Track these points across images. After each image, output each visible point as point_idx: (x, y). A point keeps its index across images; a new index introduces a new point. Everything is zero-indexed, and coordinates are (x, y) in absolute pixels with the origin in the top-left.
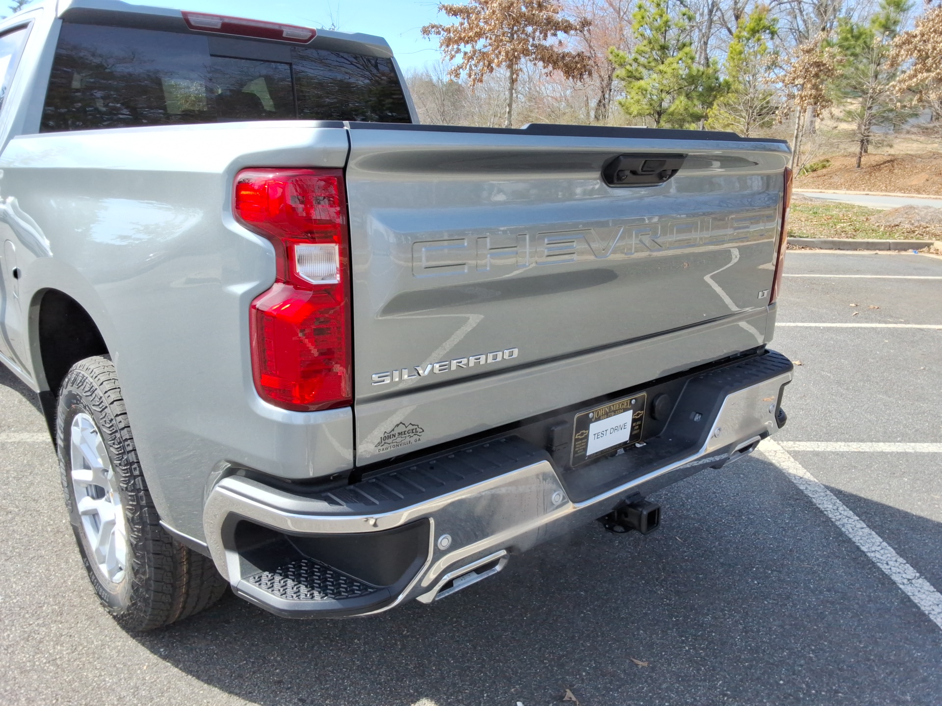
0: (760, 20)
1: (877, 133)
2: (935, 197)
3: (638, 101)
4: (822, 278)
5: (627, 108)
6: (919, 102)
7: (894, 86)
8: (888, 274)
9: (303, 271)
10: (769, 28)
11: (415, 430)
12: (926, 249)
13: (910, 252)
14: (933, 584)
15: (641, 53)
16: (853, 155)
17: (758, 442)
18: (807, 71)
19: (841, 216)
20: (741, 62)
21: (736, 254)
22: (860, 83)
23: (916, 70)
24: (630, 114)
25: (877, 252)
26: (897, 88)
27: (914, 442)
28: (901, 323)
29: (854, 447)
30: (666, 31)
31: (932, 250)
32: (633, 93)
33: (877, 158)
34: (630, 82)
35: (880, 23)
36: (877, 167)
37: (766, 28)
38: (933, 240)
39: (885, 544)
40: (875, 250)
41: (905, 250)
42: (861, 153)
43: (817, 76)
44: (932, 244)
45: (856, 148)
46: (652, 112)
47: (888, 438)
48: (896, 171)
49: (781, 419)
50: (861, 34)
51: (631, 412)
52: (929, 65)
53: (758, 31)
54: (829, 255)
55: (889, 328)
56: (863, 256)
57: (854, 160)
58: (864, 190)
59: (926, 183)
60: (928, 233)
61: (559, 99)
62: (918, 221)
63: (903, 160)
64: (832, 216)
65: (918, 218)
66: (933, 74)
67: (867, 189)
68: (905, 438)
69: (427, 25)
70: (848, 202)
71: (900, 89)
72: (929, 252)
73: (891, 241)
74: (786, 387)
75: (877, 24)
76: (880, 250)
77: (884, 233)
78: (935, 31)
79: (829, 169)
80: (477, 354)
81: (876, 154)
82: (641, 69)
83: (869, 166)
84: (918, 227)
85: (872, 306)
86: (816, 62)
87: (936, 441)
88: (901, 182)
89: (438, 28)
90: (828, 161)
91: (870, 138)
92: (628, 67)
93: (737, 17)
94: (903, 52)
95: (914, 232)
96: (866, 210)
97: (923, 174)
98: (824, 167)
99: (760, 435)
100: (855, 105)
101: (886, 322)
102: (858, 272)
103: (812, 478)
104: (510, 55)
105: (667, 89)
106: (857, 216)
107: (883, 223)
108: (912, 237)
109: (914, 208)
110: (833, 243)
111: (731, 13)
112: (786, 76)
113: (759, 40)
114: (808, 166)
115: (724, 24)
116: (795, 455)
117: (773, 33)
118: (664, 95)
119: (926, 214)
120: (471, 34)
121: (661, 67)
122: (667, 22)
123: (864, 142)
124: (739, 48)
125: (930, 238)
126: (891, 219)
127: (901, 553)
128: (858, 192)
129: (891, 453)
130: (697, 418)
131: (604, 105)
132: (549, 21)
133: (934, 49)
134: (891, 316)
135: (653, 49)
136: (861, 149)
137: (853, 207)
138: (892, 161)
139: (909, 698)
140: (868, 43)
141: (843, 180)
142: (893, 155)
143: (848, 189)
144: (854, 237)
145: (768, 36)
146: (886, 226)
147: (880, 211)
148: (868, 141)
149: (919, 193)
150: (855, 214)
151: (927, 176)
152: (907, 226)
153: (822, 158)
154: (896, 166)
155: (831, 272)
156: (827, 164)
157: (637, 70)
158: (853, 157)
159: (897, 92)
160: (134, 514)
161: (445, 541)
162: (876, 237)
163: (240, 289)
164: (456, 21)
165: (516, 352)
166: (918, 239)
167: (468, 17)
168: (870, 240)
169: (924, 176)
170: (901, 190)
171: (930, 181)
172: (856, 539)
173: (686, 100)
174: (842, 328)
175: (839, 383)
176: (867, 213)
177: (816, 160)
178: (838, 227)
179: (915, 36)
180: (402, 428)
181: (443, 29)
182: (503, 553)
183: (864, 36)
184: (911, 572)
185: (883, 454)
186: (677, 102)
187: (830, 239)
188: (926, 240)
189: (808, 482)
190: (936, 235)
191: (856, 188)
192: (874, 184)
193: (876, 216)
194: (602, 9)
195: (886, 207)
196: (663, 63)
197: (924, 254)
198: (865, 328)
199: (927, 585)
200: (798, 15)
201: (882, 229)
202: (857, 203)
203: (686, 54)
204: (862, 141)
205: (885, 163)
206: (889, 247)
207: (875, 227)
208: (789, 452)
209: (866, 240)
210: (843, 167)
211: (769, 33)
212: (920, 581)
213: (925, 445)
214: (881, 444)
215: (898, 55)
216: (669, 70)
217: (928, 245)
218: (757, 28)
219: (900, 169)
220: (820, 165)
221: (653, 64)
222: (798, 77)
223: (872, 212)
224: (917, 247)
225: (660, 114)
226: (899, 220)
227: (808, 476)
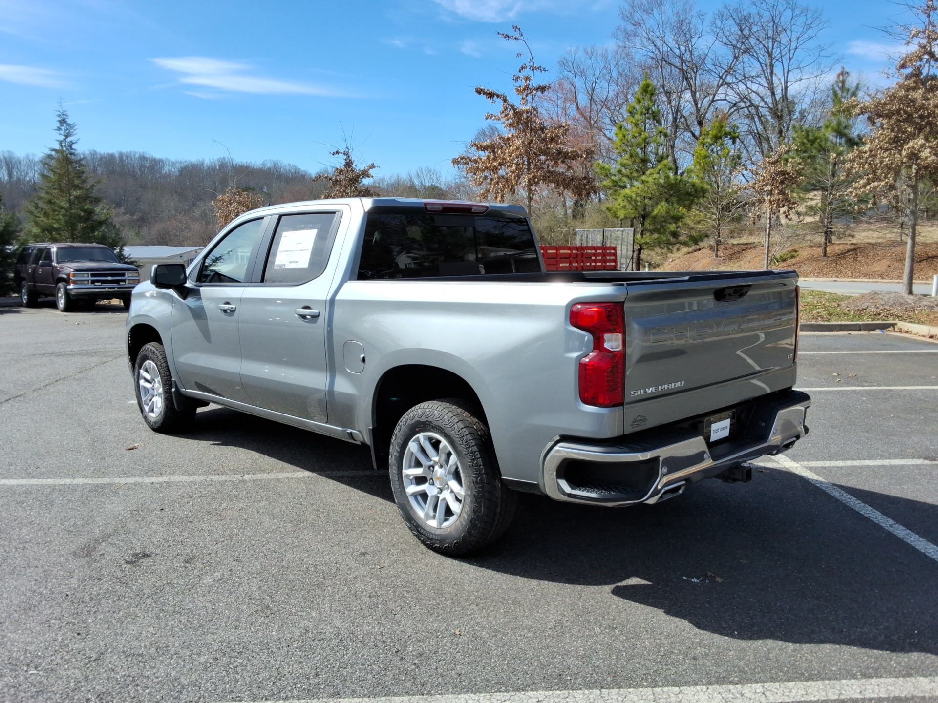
0: (722, 127)
1: (838, 226)
2: (897, 281)
3: (624, 207)
4: (808, 355)
5: (614, 213)
6: (873, 205)
7: (851, 193)
8: (860, 350)
9: (606, 345)
10: (730, 133)
11: (644, 420)
12: (891, 328)
13: (878, 332)
14: (904, 526)
15: (624, 166)
16: (820, 245)
17: (794, 442)
18: (774, 179)
19: (815, 302)
20: (708, 166)
21: (762, 336)
22: (819, 181)
23: (868, 179)
24: (618, 218)
25: (850, 332)
26: (854, 194)
27: (889, 459)
28: (874, 386)
29: (849, 463)
30: (645, 147)
31: (896, 330)
32: (620, 200)
33: (841, 247)
34: (616, 191)
35: (832, 128)
36: (842, 255)
37: (726, 134)
38: (897, 321)
39: (874, 510)
40: (848, 330)
41: (874, 330)
42: (826, 243)
43: (782, 182)
44: (896, 324)
45: (820, 239)
46: (637, 216)
47: (871, 457)
48: (859, 259)
49: (806, 430)
50: (816, 139)
51: (729, 420)
52: (879, 174)
53: (720, 138)
54: (810, 336)
55: (866, 390)
56: (839, 336)
57: (820, 250)
58: (832, 277)
59: (889, 269)
60: (892, 315)
61: (539, 200)
62: (883, 305)
63: (865, 249)
64: (808, 303)
65: (882, 302)
66: (883, 183)
67: (834, 276)
68: (882, 457)
69: (457, 157)
70: (819, 290)
71: (856, 195)
72: (894, 331)
73: (860, 323)
74: (808, 410)
75: (829, 129)
76: (852, 330)
77: (855, 316)
78: (881, 148)
79: (798, 259)
80: (668, 384)
81: (839, 245)
82: (625, 179)
83: (835, 255)
84: (883, 310)
85: (850, 375)
86: (781, 171)
87: (904, 458)
88: (865, 269)
89: (466, 159)
90: (796, 252)
91: (833, 230)
92: (613, 178)
93: (700, 123)
94: (856, 165)
95: (879, 314)
96: (836, 297)
97: (884, 261)
98: (793, 257)
99: (795, 437)
100: (815, 198)
101: (862, 386)
102: (836, 349)
103: (823, 480)
104: (532, 181)
105: (650, 195)
106: (830, 302)
107: (853, 307)
108: (878, 319)
109: (878, 294)
110: (812, 326)
111: (693, 117)
112: (756, 183)
113: (722, 145)
114: (778, 256)
115: (688, 128)
116: (810, 469)
117: (734, 139)
118: (647, 201)
119: (889, 299)
120: (495, 164)
121: (644, 178)
122: (645, 139)
123: (828, 234)
124: (704, 152)
125: (893, 320)
126: (859, 304)
127: (884, 513)
128: (827, 279)
129: (874, 466)
130: (763, 424)
131: (581, 205)
132: (560, 152)
133: (881, 162)
134: (866, 381)
135: (634, 162)
136: (826, 239)
137: (824, 294)
138: (856, 250)
139: (893, 570)
140: (823, 146)
141: (811, 268)
142: (855, 244)
143: (817, 277)
144: (829, 320)
145: (730, 141)
146: (855, 311)
147: (848, 298)
148: (831, 233)
149: (883, 278)
150: (828, 300)
151: (889, 263)
152: (873, 309)
153: (790, 249)
154: (859, 254)
155: (814, 350)
156: (796, 255)
157: (620, 180)
158: (818, 247)
159: (854, 197)
160: (477, 479)
161: (665, 470)
162: (848, 320)
163: (575, 355)
164: (483, 155)
165: (683, 383)
166: (883, 320)
167: (494, 151)
168: (843, 323)
169: (886, 262)
170: (865, 276)
171: (892, 267)
172: (856, 509)
173: (667, 205)
174: (829, 391)
175: (833, 427)
176: (838, 299)
177: (785, 251)
178: (814, 312)
179: (865, 152)
180: (640, 418)
181: (470, 160)
182: (684, 482)
183: (818, 140)
184: (891, 522)
185: (868, 467)
186: (659, 207)
187: (809, 323)
188: (891, 321)
189: (821, 482)
190: (898, 317)
191: (824, 275)
192: (841, 272)
193: (846, 302)
194: (574, 119)
195: (854, 293)
196: (644, 173)
197: (890, 333)
198: (847, 391)
199: (901, 527)
200: (756, 119)
201: (852, 313)
202: (828, 290)
203: (665, 165)
204: (826, 233)
205: (848, 251)
206: (859, 328)
207: (846, 311)
208: (806, 468)
209: (840, 323)
210: (811, 256)
211: (730, 139)
212: (897, 525)
213: (897, 461)
214: (867, 461)
215: (852, 168)
216: (650, 179)
217: (893, 325)
218: (719, 135)
219: (863, 256)
220: (789, 255)
221: (635, 174)
222: (767, 184)
223: (841, 299)
224: (884, 327)
225: (644, 217)
226: (866, 304)
227: (821, 479)
